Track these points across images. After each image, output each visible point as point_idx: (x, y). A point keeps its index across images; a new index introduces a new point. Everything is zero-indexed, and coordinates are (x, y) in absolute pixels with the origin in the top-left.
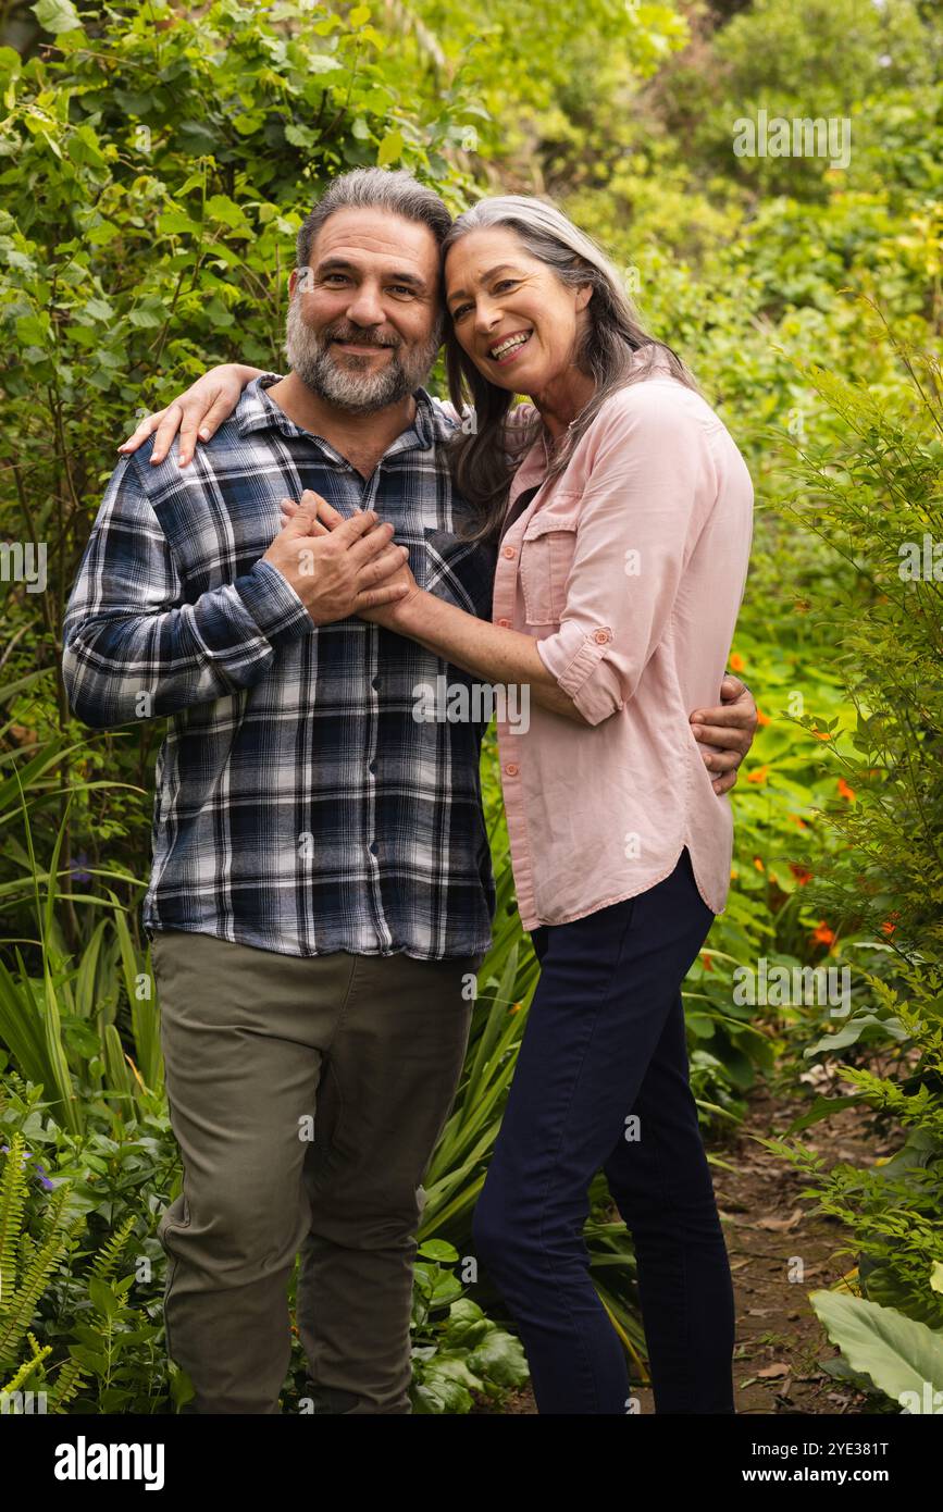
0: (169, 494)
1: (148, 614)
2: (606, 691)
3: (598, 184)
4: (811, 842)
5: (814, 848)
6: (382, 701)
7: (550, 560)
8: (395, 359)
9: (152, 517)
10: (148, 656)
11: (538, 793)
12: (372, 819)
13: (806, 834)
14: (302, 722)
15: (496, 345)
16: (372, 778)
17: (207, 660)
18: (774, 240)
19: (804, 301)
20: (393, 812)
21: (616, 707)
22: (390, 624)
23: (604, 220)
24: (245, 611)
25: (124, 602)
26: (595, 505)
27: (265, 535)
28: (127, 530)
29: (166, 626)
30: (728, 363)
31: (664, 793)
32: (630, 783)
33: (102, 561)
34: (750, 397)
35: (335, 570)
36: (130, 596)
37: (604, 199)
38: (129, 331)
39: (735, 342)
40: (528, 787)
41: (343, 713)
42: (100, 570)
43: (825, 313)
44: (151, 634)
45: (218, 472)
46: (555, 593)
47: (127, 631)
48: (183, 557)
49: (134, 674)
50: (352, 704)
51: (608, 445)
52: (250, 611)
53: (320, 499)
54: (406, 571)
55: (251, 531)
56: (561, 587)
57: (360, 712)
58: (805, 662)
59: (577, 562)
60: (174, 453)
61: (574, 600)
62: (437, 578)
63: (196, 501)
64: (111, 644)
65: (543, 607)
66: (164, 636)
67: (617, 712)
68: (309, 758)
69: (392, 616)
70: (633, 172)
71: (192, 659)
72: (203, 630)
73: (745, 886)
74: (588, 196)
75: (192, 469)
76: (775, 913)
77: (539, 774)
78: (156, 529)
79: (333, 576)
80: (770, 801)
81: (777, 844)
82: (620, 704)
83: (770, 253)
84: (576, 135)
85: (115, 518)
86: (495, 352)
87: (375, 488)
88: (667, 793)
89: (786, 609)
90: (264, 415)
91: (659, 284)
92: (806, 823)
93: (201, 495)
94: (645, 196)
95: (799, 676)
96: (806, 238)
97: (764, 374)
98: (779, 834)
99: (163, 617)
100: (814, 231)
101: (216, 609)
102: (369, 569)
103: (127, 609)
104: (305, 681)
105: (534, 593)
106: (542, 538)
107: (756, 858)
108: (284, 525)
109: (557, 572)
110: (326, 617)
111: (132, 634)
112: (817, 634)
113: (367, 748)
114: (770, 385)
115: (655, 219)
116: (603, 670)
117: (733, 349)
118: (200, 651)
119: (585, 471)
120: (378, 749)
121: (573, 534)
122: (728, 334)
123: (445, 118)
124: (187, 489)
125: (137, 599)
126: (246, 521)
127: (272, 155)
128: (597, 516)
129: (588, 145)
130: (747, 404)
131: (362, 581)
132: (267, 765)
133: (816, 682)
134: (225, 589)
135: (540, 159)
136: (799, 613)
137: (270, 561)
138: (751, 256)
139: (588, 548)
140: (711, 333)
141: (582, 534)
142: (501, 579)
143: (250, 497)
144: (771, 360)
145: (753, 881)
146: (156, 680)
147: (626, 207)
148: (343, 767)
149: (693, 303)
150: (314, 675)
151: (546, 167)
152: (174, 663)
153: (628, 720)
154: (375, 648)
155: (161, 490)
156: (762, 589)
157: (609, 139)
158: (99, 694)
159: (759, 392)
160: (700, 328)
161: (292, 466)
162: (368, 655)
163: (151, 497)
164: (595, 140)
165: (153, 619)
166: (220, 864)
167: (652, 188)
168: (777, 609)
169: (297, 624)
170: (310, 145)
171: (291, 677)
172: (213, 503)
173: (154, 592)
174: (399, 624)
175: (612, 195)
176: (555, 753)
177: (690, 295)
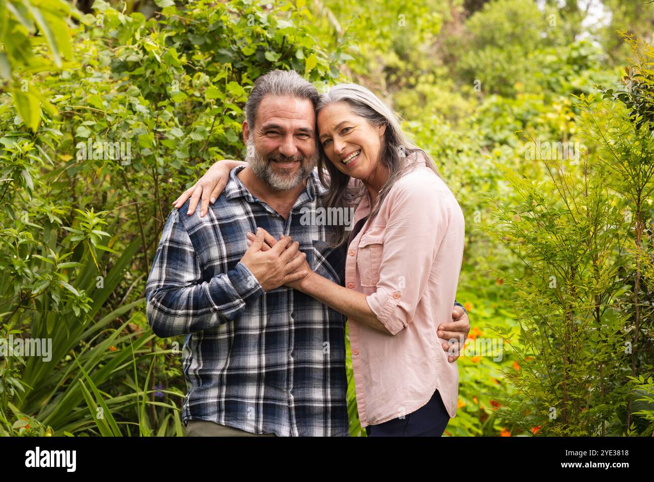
0: (196, 230)
1: (186, 287)
2: (400, 320)
3: (411, 87)
4: (499, 391)
5: (501, 393)
6: (296, 323)
7: (371, 257)
8: (301, 166)
9: (189, 241)
10: (187, 308)
11: (366, 363)
12: (292, 378)
13: (498, 386)
14: (260, 335)
15: (345, 158)
16: (292, 359)
17: (215, 310)
18: (490, 114)
19: (503, 142)
20: (302, 375)
21: (404, 327)
22: (299, 289)
23: (413, 103)
24: (232, 288)
25: (175, 281)
26: (392, 233)
27: (240, 250)
28: (176, 246)
29: (195, 293)
30: (467, 168)
31: (425, 364)
32: (408, 360)
33: (165, 261)
34: (477, 184)
35: (274, 267)
36: (178, 278)
37: (413, 94)
38: (190, 143)
39: (471, 159)
40: (362, 360)
41: (278, 330)
42: (165, 265)
43: (513, 148)
44: (189, 297)
45: (219, 219)
46: (374, 272)
47: (177, 295)
48: (202, 260)
49: (180, 316)
50: (282, 326)
51: (398, 204)
52: (235, 288)
53: (265, 231)
54: (306, 263)
55: (234, 249)
56: (377, 270)
57: (286, 329)
58: (500, 307)
59: (384, 260)
60: (199, 209)
61: (383, 277)
62: (319, 264)
63: (209, 234)
64: (170, 301)
65: (368, 278)
66: (195, 298)
67: (405, 327)
68: (263, 351)
69: (300, 285)
70: (427, 82)
71: (208, 309)
72: (213, 296)
73: (469, 410)
74: (407, 92)
75: (207, 218)
76: (482, 423)
77: (368, 354)
78: (190, 246)
79: (273, 270)
80: (481, 371)
81: (484, 391)
82: (406, 325)
83: (488, 120)
84: (401, 64)
85: (171, 241)
86: (345, 161)
87: (290, 224)
88: (426, 365)
89: (492, 283)
90: (238, 191)
91: (436, 132)
92: (499, 382)
93: (211, 231)
94: (432, 93)
95: (497, 314)
96: (505, 114)
97: (484, 174)
98: (485, 386)
99: (194, 288)
100: (509, 110)
101: (219, 286)
102: (289, 265)
103: (176, 285)
104: (261, 315)
105: (364, 272)
106: (367, 247)
107: (474, 397)
108: (249, 246)
109: (374, 263)
110: (270, 288)
111: (179, 297)
112: (506, 295)
113: (289, 345)
114: (486, 179)
115: (437, 104)
116: (398, 311)
117: (470, 162)
118: (212, 306)
119: (386, 216)
120: (295, 346)
121: (382, 245)
122: (468, 155)
123: (339, 51)
124: (205, 228)
125: (182, 280)
126: (232, 244)
127: (259, 65)
128: (393, 238)
129: (407, 70)
130: (476, 188)
131: (286, 271)
132: (244, 355)
133: (505, 317)
134: (223, 277)
135: (385, 75)
136: (497, 284)
137: (244, 263)
138: (479, 121)
139: (389, 253)
140: (460, 154)
141: (385, 246)
142: (349, 265)
143: (233, 232)
144: (488, 168)
145: (473, 408)
146: (191, 318)
147: (423, 98)
148: (279, 355)
149: (452, 140)
150: (265, 313)
151: (387, 78)
152: (200, 311)
153: (409, 331)
154: (292, 299)
155: (193, 228)
156: (481, 273)
157: (416, 66)
158: (164, 323)
159: (481, 182)
160: (455, 152)
161: (252, 215)
162: (289, 302)
163: (188, 231)
164: (410, 67)
165: (189, 289)
166: (220, 391)
167: (436, 89)
168: (487, 283)
169: (257, 292)
170: (276, 60)
171: (254, 314)
172: (216, 235)
173: (189, 276)
174: (303, 289)
175: (417, 92)
176: (374, 345)
177: (451, 136)
